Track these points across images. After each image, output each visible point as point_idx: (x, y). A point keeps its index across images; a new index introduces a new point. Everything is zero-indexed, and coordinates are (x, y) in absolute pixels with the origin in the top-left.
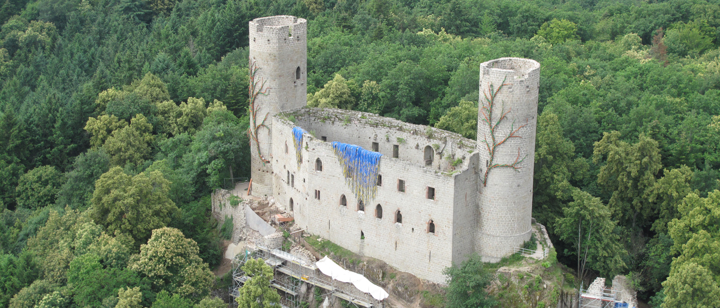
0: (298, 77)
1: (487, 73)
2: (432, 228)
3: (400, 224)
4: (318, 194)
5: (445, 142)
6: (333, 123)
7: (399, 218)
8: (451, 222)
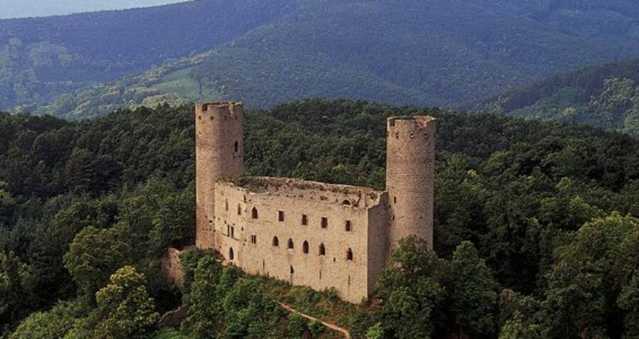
0: (236, 150)
1: (393, 124)
2: (350, 256)
3: (323, 256)
4: (254, 239)
5: (360, 196)
6: (266, 188)
7: (322, 250)
8: (366, 248)
